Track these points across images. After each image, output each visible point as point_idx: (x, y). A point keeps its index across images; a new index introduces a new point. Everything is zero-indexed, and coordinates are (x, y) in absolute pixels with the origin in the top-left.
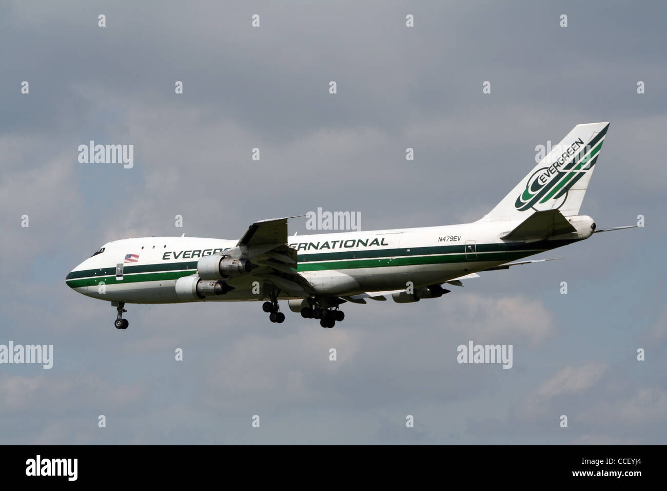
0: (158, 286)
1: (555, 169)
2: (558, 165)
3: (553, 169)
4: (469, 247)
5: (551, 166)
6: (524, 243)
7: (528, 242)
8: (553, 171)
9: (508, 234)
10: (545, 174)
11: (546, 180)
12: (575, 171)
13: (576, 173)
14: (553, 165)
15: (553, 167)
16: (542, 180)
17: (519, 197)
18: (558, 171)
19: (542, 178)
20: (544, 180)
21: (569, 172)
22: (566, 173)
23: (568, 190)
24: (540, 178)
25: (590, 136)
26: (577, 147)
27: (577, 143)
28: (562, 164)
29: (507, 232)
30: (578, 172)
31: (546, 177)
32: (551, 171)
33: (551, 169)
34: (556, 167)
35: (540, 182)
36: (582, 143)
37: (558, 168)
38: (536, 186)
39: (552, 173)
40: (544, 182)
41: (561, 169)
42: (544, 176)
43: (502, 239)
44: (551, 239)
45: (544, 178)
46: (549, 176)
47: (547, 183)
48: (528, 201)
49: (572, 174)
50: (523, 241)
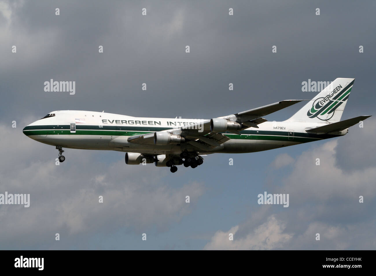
0: (100, 138)
1: (328, 99)
2: (329, 97)
3: (327, 99)
4: (291, 133)
5: (326, 97)
6: (316, 134)
7: (318, 134)
8: (327, 100)
9: (311, 129)
10: (322, 100)
11: (323, 104)
12: (338, 101)
13: (338, 102)
14: (327, 96)
15: (327, 98)
16: (321, 103)
17: (309, 111)
18: (329, 100)
19: (321, 102)
20: (322, 104)
21: (335, 101)
22: (333, 101)
23: (335, 110)
24: (320, 102)
25: (345, 84)
26: (339, 89)
27: (339, 87)
28: (331, 97)
29: (309, 128)
30: (340, 101)
31: (323, 102)
32: (326, 100)
33: (326, 98)
34: (328, 98)
35: (320, 105)
36: (341, 87)
37: (329, 98)
38: (318, 106)
39: (327, 101)
40: (322, 105)
41: (331, 99)
42: (322, 101)
43: (306, 131)
44: (329, 134)
45: (322, 103)
46: (325, 102)
47: (324, 105)
48: (314, 113)
49: (336, 102)
50: (315, 133)
